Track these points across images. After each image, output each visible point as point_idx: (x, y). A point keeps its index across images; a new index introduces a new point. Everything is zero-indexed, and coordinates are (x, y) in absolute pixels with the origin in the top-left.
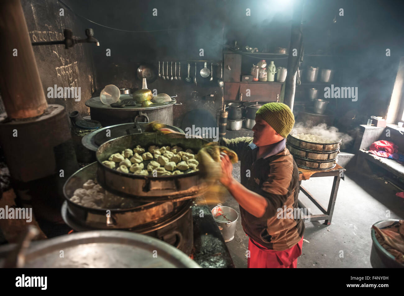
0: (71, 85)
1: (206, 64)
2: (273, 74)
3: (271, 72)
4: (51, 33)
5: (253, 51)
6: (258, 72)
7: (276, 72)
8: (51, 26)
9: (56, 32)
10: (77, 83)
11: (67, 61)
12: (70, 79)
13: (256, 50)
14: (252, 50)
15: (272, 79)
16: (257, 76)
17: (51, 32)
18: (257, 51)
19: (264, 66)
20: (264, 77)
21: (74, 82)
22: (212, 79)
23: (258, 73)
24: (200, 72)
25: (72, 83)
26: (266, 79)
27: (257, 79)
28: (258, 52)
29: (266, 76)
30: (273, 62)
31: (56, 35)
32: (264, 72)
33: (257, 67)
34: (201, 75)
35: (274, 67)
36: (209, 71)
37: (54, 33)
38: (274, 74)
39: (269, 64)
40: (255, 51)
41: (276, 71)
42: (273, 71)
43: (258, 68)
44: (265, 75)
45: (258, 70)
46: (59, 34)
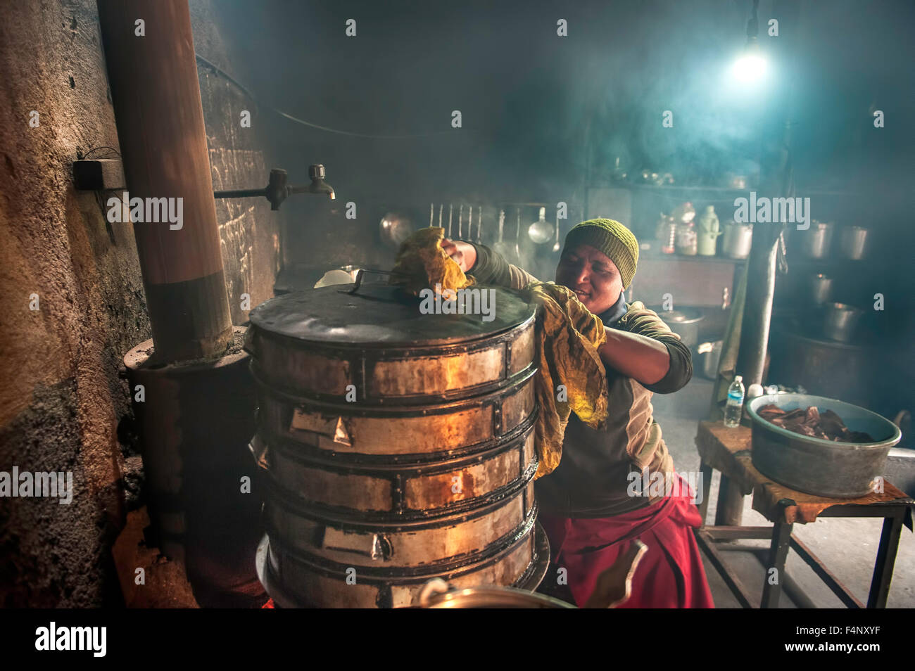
0: (241, 260)
1: (542, 212)
2: (712, 237)
3: (706, 231)
4: (213, 153)
5: (660, 183)
6: (673, 232)
7: (720, 233)
8: (214, 138)
9: (221, 149)
10: (251, 254)
11: (237, 209)
12: (241, 247)
13: (668, 179)
14: (658, 179)
15: (710, 248)
16: (672, 243)
17: (214, 150)
18: (671, 181)
19: (688, 217)
20: (689, 243)
21: (246, 254)
22: (557, 247)
23: (672, 236)
24: (528, 230)
25: (244, 256)
26: (695, 249)
27: (671, 249)
28: (673, 184)
29: (695, 243)
30: (711, 209)
31: (223, 155)
32: (690, 232)
33: (672, 219)
34: (532, 238)
35: (713, 221)
36: (550, 228)
37: (219, 150)
38: (715, 237)
39: (701, 213)
40: (667, 182)
41: (720, 230)
42: (712, 231)
43: (672, 222)
44: (692, 240)
45: (673, 228)
46: (226, 152)
